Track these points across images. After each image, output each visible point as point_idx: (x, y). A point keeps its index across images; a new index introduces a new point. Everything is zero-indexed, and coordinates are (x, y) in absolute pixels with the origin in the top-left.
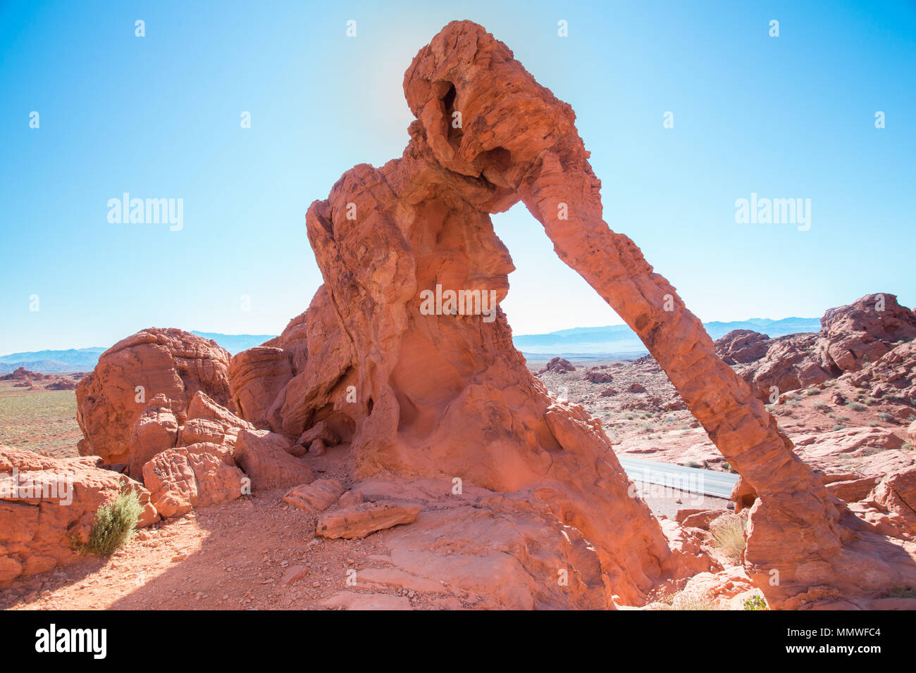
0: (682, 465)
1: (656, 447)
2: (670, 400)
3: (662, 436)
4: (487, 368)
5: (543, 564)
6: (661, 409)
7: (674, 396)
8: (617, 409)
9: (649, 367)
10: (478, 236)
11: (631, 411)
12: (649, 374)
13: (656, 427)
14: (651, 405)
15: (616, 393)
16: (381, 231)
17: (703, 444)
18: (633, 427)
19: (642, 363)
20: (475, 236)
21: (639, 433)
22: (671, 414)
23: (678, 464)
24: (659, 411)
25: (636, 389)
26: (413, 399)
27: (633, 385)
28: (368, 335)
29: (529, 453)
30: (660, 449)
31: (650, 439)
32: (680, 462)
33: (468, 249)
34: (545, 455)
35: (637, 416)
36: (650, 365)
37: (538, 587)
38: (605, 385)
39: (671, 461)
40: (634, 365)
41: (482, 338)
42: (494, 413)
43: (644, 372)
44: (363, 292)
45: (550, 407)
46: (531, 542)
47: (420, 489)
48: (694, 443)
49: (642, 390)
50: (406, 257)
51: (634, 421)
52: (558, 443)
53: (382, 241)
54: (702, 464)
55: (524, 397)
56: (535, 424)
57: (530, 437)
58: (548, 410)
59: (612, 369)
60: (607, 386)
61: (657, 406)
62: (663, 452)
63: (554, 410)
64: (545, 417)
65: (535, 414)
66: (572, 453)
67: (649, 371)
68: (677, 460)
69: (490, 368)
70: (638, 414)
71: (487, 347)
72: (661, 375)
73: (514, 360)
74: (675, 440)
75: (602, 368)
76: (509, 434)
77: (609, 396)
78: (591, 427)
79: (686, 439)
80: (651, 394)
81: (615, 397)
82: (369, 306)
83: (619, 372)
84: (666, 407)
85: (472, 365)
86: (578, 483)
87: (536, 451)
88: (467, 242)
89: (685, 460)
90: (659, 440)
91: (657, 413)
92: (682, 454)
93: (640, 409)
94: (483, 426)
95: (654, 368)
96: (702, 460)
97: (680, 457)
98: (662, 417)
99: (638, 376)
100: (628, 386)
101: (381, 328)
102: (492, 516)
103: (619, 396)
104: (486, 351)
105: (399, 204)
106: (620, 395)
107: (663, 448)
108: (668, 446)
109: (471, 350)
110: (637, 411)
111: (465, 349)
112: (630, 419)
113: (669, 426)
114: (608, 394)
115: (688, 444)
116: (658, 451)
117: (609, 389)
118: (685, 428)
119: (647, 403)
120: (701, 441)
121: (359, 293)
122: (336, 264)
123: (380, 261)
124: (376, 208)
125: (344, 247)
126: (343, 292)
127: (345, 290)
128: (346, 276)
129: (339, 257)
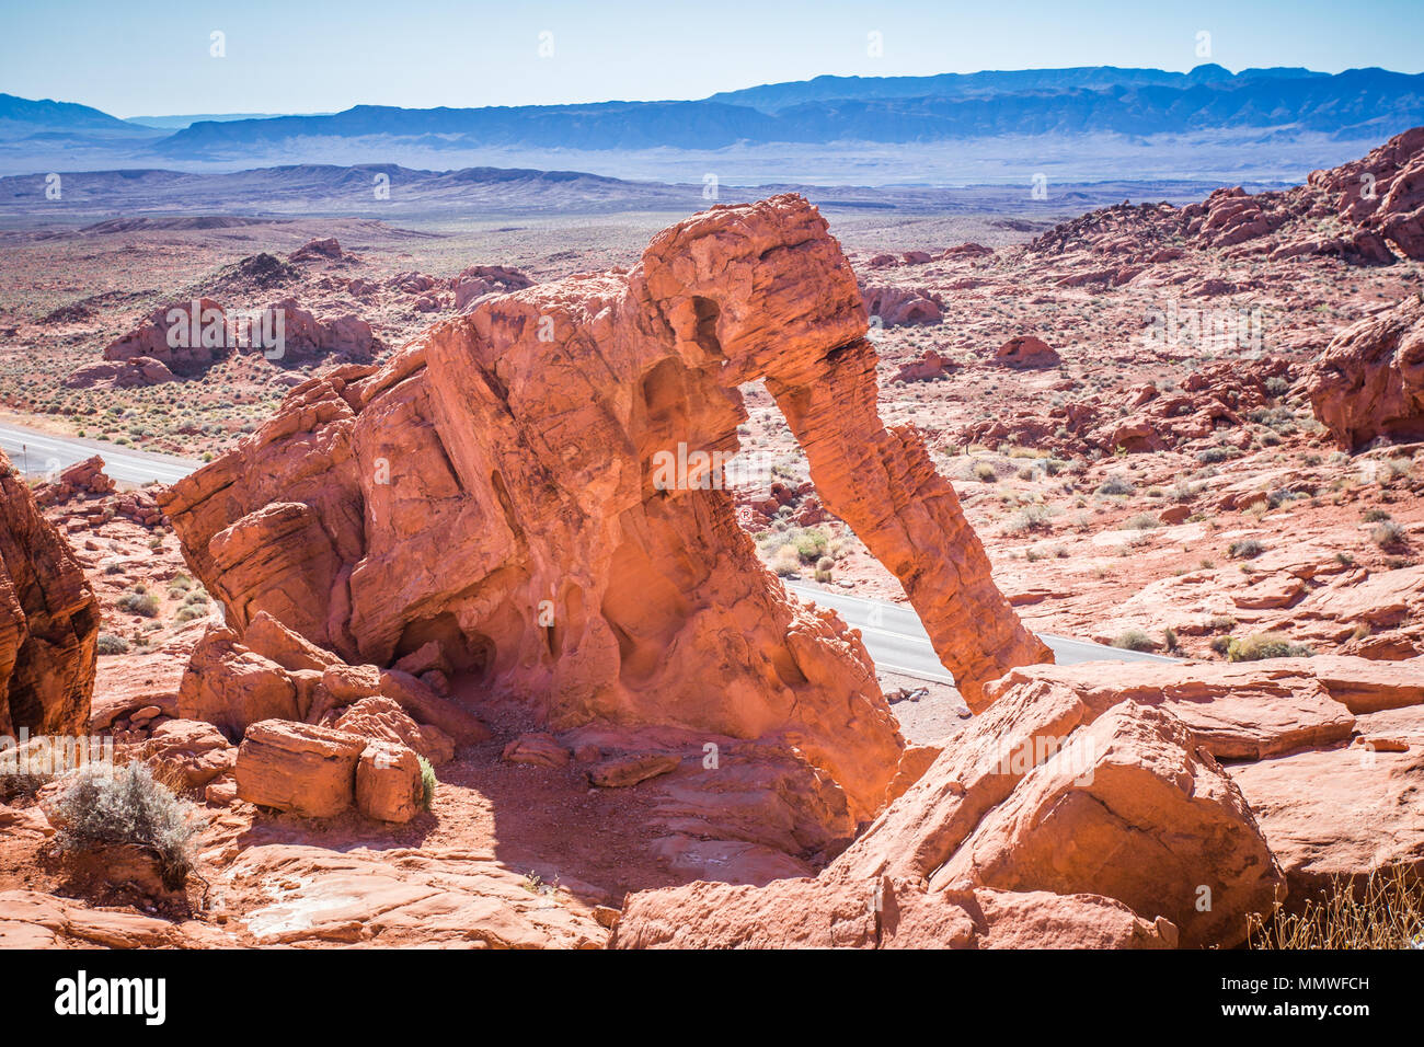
0: (1107, 642)
1: (1046, 585)
2: (1124, 413)
3: (1070, 549)
4: (710, 573)
5: (799, 798)
6: (1092, 444)
7: (1141, 402)
8: (949, 440)
9: (1083, 263)
10: (702, 386)
11: (994, 448)
12: (1080, 295)
13: (1062, 511)
14: (1061, 430)
15: (951, 367)
16: (602, 435)
17: (1178, 580)
18: (993, 509)
19: (1061, 249)
20: (698, 386)
21: (1005, 535)
22: (1120, 467)
23: (1097, 639)
24: (1085, 452)
25: (1025, 354)
26: (626, 629)
27: (1017, 343)
28: (569, 550)
29: (771, 693)
30: (1055, 591)
31: (1032, 558)
32: (1103, 634)
33: (689, 409)
34: (788, 692)
35: (1010, 469)
36: (1088, 256)
37: (795, 813)
38: (915, 334)
39: (1080, 631)
40: (1030, 256)
41: (699, 525)
42: (729, 646)
43: (1066, 283)
44: (565, 498)
45: (792, 625)
46: (788, 782)
47: (652, 738)
48: (1157, 576)
49: (1043, 358)
50: (632, 463)
51: (1001, 488)
52: (802, 674)
53: (604, 446)
54: (1160, 640)
55: (759, 613)
56: (773, 649)
57: (770, 671)
58: (790, 630)
59: (948, 266)
60: (923, 339)
61: (1082, 434)
62: (1062, 602)
63: (798, 628)
64: (786, 640)
65: (774, 636)
66: (820, 686)
67: (1080, 281)
68: (1098, 626)
69: (714, 574)
70: (1014, 462)
71: (706, 539)
72: (1121, 300)
73: (741, 552)
74: (1102, 563)
75: (912, 259)
76: (747, 669)
77: (928, 379)
78: (846, 644)
79: (1138, 560)
80: (1076, 374)
81: (946, 387)
82: (576, 516)
83: (972, 284)
84: (1108, 437)
85: (689, 572)
86: (827, 725)
87: (777, 689)
88: (687, 398)
89: (1117, 629)
90: (1060, 564)
91: (1076, 462)
92: (1115, 610)
93: (1022, 442)
94: (719, 664)
95: (1098, 269)
96: (1163, 627)
97: (1105, 617)
98: (1093, 472)
99: (1039, 302)
100: (1000, 340)
101: (593, 545)
102: (748, 762)
103: (958, 385)
104: (704, 546)
105: (620, 388)
106: (966, 378)
107: (1064, 590)
108: (1082, 584)
109: (687, 550)
110: (1014, 451)
111: (680, 550)
112: (988, 478)
113: (1101, 512)
114: (924, 371)
115: (1138, 578)
116: (1049, 599)
117: (931, 354)
118: (1143, 526)
119: (1050, 421)
120: (1176, 569)
121: (558, 498)
122: (516, 448)
123: (599, 469)
124: (593, 399)
125: (536, 433)
126: (530, 491)
127: (536, 490)
128: (538, 473)
129: (522, 442)
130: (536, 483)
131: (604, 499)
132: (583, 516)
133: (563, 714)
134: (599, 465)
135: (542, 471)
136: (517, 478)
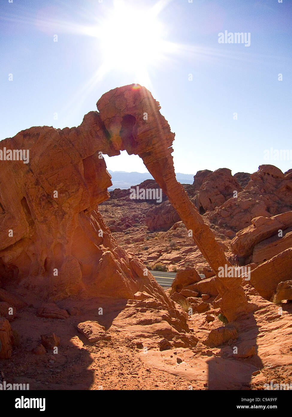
10: (101, 170)
20: (99, 169)
26: (79, 260)
28: (57, 228)
52: (137, 274)
57: (131, 274)
64: (130, 263)
66: (143, 278)
82: (61, 214)
85: (97, 239)
87: (134, 280)
101: (68, 226)
105: (81, 160)
121: (52, 206)
122: (34, 186)
123: (73, 192)
124: (71, 163)
125: (44, 178)
126: (40, 204)
127: (43, 203)
128: (44, 196)
129: (37, 183)
130: (43, 200)
131: (75, 205)
132: (64, 213)
133: (56, 294)
134: (73, 191)
135: (46, 194)
136: (35, 198)
